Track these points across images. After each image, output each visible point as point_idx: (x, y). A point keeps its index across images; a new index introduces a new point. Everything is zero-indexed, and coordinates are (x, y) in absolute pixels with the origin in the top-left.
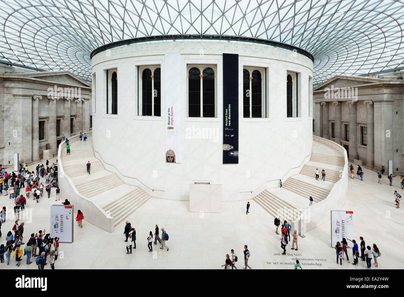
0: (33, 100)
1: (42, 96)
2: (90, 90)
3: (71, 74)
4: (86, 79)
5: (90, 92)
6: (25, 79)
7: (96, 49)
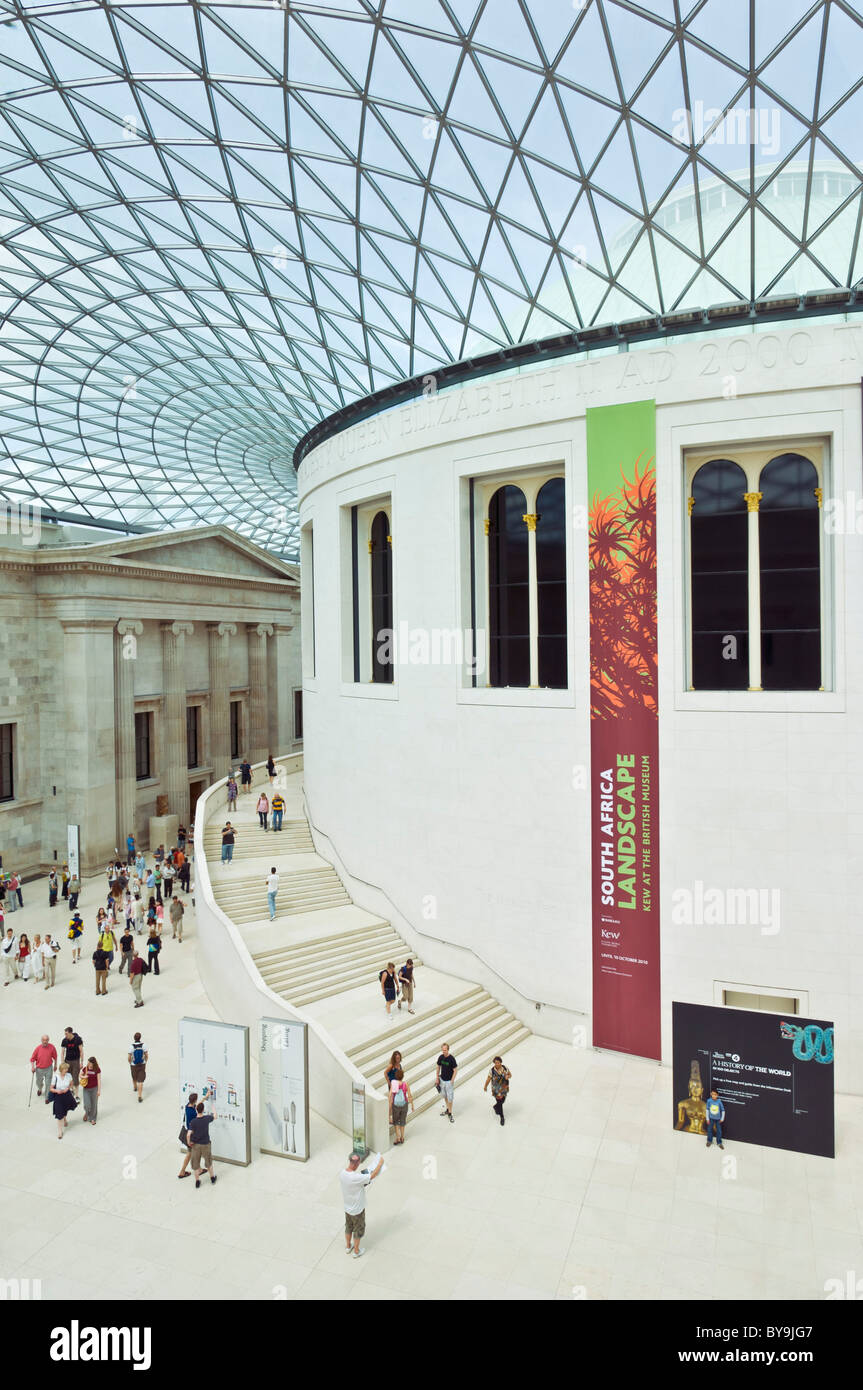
0: (117, 636)
1: (144, 621)
2: (294, 593)
3: (230, 535)
4: (279, 550)
5: (292, 598)
6: (94, 564)
7: (311, 427)
